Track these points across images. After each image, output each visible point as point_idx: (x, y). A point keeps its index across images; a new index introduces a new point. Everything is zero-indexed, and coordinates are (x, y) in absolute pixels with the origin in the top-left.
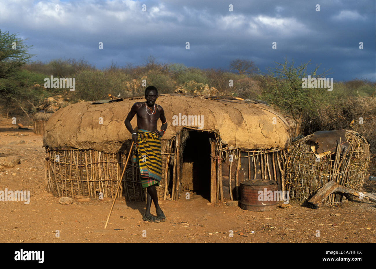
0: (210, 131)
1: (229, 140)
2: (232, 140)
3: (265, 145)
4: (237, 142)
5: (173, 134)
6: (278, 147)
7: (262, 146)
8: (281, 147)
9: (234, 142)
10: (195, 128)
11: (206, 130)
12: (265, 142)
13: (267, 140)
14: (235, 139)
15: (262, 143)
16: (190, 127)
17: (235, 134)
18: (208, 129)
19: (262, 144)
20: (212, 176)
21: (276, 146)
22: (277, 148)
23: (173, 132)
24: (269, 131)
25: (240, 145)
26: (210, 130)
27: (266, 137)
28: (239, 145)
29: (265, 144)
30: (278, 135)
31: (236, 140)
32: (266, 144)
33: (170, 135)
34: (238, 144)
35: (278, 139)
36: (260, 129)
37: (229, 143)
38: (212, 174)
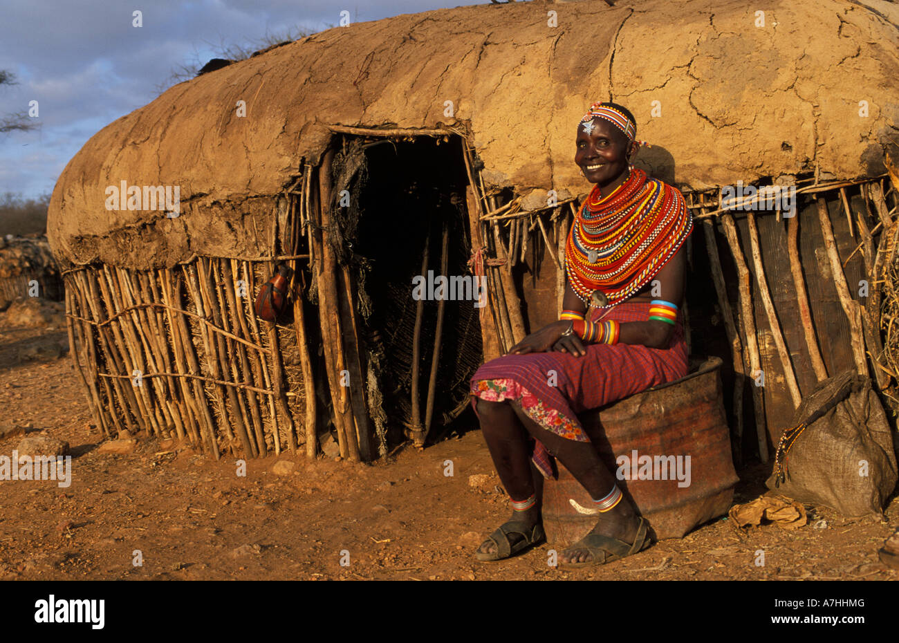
0: (439, 132)
1: (518, 164)
2: (535, 161)
3: (716, 166)
4: (556, 168)
5: (289, 168)
6: (811, 175)
7: (698, 173)
8: (830, 168)
9: (545, 171)
10: (374, 127)
11: (422, 132)
12: (710, 153)
13: (724, 141)
14: (545, 156)
15: (698, 161)
16: (357, 127)
17: (544, 131)
18: (428, 123)
19: (693, 166)
20: (488, 347)
21: (788, 167)
22: (804, 178)
23: (287, 160)
24: (743, 89)
25: (577, 185)
26: (438, 128)
27: (722, 123)
28: (571, 184)
29: (709, 161)
30: (807, 107)
31: (550, 162)
32: (720, 161)
33: (277, 175)
34: (565, 179)
35: (809, 126)
36: (688, 84)
37: (522, 180)
38: (484, 339)
